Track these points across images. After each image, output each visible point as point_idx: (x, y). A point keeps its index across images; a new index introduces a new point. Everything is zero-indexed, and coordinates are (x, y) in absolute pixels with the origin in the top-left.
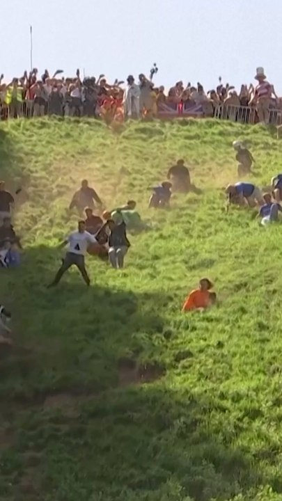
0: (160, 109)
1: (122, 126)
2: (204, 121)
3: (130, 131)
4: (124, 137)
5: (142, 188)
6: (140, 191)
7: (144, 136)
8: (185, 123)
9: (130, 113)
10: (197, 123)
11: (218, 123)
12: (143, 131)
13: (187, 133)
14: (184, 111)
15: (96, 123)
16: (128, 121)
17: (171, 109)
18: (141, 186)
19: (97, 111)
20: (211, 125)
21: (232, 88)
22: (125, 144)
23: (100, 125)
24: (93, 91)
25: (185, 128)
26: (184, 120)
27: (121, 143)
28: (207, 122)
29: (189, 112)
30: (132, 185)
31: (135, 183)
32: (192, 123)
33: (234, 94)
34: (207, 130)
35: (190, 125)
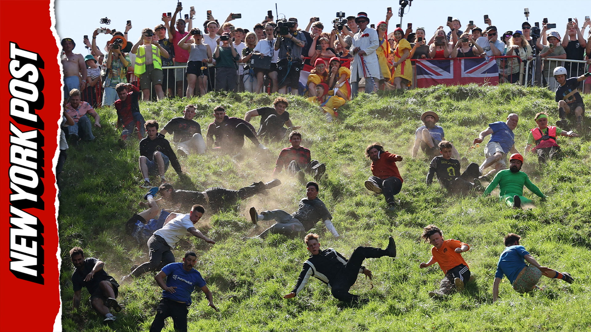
0: (419, 71)
1: (347, 107)
2: (496, 89)
3: (361, 114)
4: (348, 127)
5: (371, 221)
6: (368, 227)
7: (384, 122)
8: (461, 96)
9: (362, 82)
10: (484, 94)
11: (521, 94)
12: (384, 113)
13: (465, 114)
14: (464, 74)
15: (299, 103)
16: (359, 98)
17: (439, 70)
18: (370, 216)
19: (303, 80)
20: (507, 97)
21: (554, 26)
22: (349, 141)
23: (306, 105)
24: (293, 43)
25: (463, 104)
26: (460, 90)
27: (341, 137)
28: (503, 92)
29: (472, 75)
30: (354, 216)
31: (360, 211)
32: (475, 95)
33: (554, 39)
34: (500, 108)
35: (471, 98)
